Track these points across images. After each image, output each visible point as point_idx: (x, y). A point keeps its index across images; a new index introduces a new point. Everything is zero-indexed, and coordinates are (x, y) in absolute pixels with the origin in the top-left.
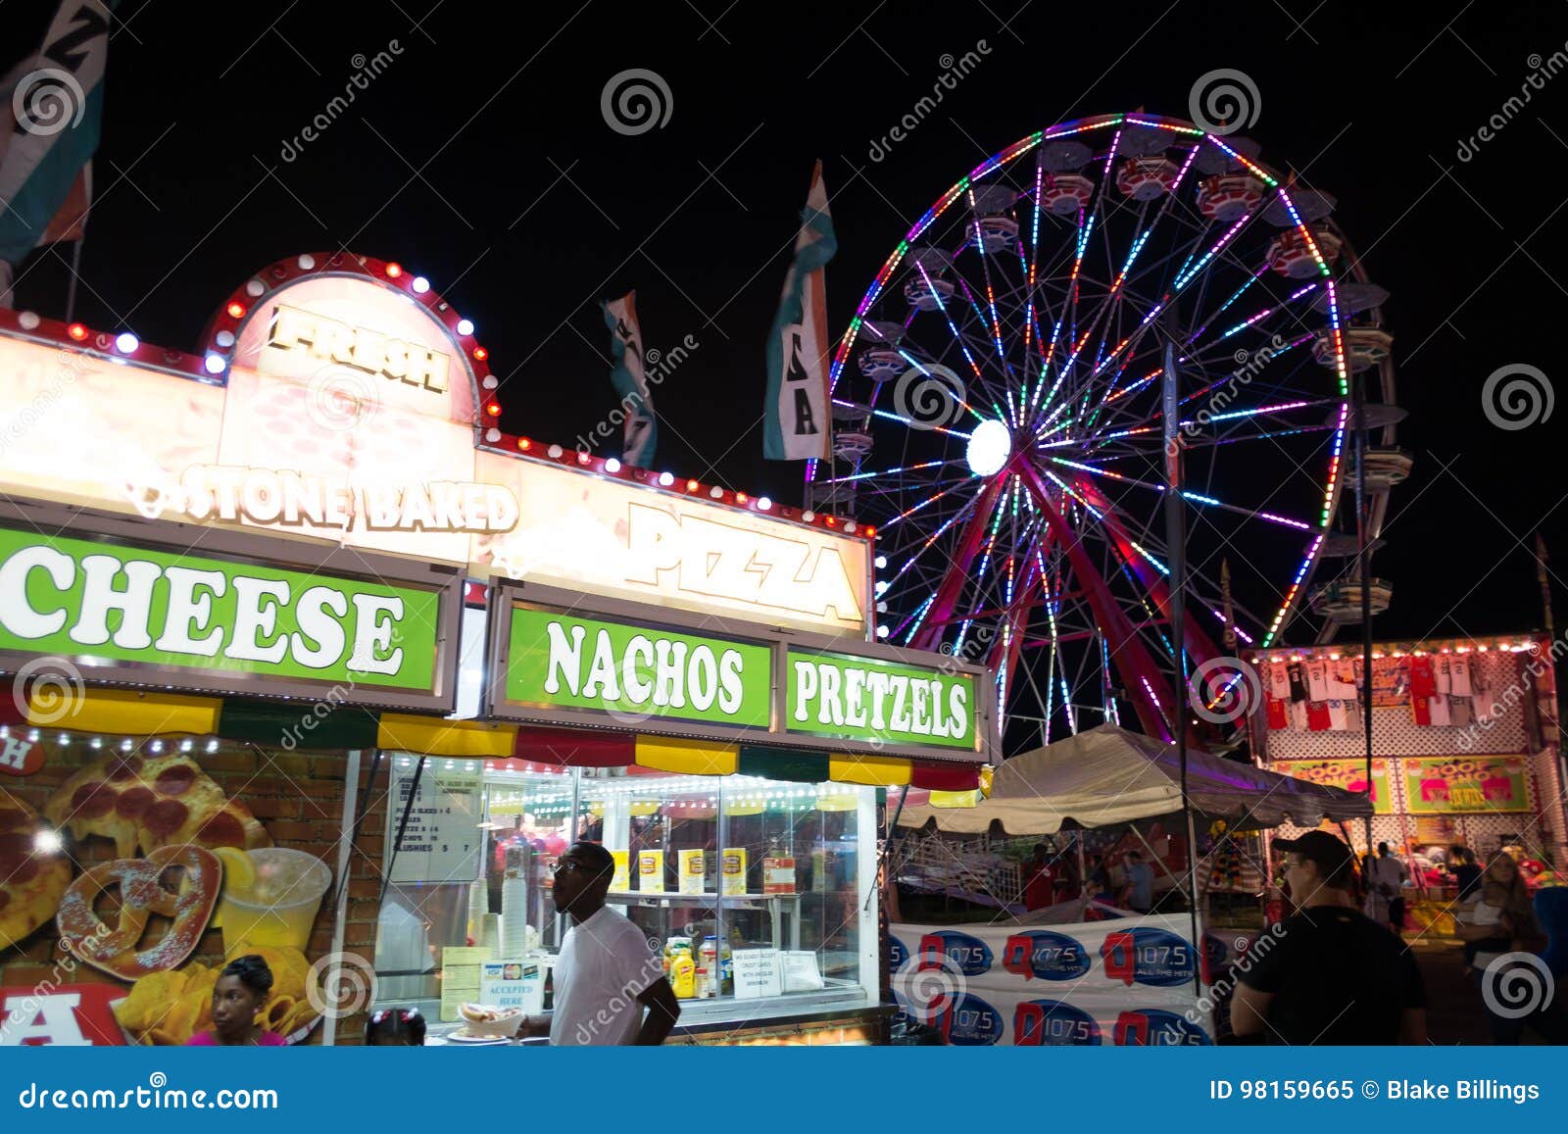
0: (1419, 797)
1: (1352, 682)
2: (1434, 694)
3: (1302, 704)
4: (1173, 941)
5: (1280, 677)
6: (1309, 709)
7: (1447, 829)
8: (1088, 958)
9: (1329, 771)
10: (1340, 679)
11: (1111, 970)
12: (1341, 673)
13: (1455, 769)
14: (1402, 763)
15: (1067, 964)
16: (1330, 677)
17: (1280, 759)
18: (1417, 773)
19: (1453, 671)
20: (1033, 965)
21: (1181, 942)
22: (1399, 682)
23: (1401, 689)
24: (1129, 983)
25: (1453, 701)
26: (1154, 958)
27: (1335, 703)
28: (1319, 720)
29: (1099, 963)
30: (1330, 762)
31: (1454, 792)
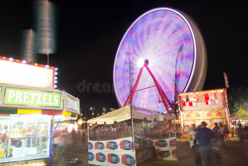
0: (207, 116)
1: (196, 98)
2: (209, 99)
3: (188, 102)
4: (129, 142)
5: (184, 98)
6: (189, 103)
7: (211, 121)
8: (118, 146)
9: (192, 112)
10: (194, 98)
11: (121, 148)
12: (194, 97)
13: (212, 111)
14: (204, 111)
15: (115, 147)
16: (192, 97)
17: (185, 111)
18: (207, 112)
19: (212, 95)
20: (110, 147)
21: (131, 142)
22: (203, 98)
23: (204, 99)
24: (124, 150)
25: (212, 100)
26: (127, 145)
27: (193, 102)
28: (191, 104)
29: (119, 146)
30: (193, 111)
31: (212, 115)
